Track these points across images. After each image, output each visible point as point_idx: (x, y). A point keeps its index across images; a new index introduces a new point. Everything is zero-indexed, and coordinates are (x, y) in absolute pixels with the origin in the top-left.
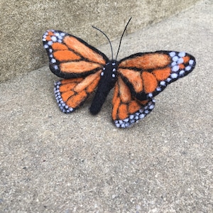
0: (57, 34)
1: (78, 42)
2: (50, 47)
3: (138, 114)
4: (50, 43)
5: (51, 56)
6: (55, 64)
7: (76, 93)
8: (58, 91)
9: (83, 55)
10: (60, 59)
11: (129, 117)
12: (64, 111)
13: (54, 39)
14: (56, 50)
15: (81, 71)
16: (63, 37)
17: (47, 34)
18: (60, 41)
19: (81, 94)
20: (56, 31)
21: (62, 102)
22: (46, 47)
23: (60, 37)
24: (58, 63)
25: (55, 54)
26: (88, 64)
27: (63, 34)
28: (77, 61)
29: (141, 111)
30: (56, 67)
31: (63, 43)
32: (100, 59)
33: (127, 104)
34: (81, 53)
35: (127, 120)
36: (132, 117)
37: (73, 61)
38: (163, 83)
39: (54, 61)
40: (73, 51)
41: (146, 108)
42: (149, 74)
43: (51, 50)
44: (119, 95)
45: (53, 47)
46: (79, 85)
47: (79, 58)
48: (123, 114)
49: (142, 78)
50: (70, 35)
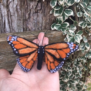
2: (12, 43)
6: (16, 51)
7: (29, 62)
11: (56, 68)
12: (26, 71)
13: (13, 39)
14: (15, 45)
15: (28, 52)
17: (9, 37)
18: (16, 40)
21: (23, 67)
22: (10, 43)
24: (17, 50)
25: (15, 46)
27: (16, 37)
37: (24, 48)
40: (23, 44)
42: (60, 51)
44: (48, 60)
45: (13, 43)
46: (29, 58)
47: (26, 46)
48: (53, 67)
49: (58, 53)
50: (20, 37)
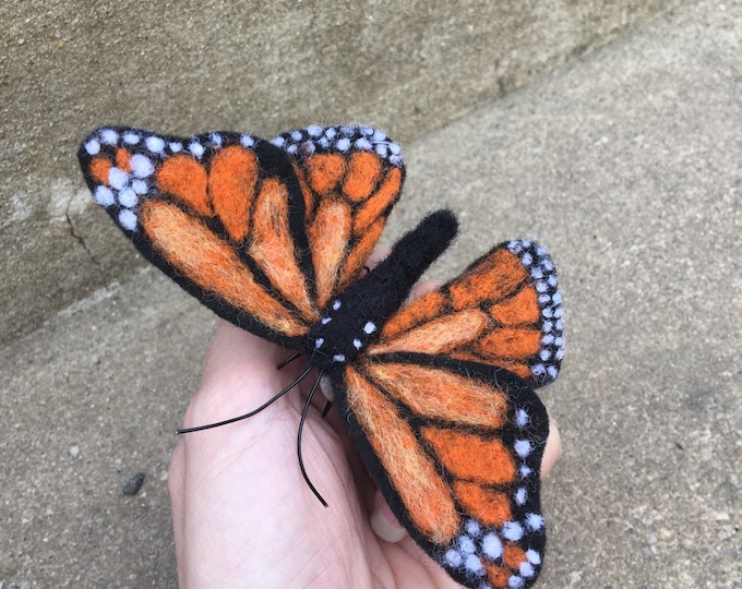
0: (474, 564)
3: (324, 142)
4: (514, 532)
5: (525, 471)
8: (548, 340)
9: (410, 438)
10: (497, 445)
16: (454, 543)
19: (470, 297)
23: (467, 545)
26: (407, 394)
28: (440, 423)
29: (312, 148)
30: (522, 417)
31: (464, 514)
35: (362, 143)
36: (344, 144)
38: (197, 149)
39: (523, 447)
43: (521, 496)
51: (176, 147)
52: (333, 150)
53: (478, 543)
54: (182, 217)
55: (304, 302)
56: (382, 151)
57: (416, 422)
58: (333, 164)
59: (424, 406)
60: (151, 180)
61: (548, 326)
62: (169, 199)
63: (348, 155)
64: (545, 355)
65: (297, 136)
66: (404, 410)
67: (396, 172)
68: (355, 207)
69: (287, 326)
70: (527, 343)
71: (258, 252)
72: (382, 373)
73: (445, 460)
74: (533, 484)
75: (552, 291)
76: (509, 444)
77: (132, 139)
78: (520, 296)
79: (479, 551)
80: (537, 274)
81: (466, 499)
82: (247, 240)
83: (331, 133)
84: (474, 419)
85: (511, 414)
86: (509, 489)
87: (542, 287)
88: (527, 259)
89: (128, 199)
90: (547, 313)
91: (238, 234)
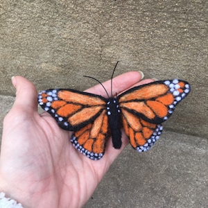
0: (50, 94)
1: (73, 94)
3: (153, 137)
4: (48, 104)
5: (56, 116)
8: (78, 145)
9: (82, 103)
10: (66, 115)
16: (57, 94)
20: (47, 91)
23: (54, 95)
26: (90, 109)
28: (79, 110)
29: (155, 134)
30: (66, 124)
31: (60, 99)
32: (99, 101)
33: (141, 131)
34: (80, 102)
35: (147, 145)
38: (171, 107)
39: (61, 119)
41: (157, 130)
43: (53, 111)
51: (175, 103)
52: (150, 138)
53: (53, 97)
54: (160, 93)
55: (125, 105)
56: (142, 147)
57: (84, 106)
58: (147, 135)
59: (85, 110)
60: (172, 93)
61: (81, 147)
62: (166, 94)
63: (147, 140)
64: (76, 142)
65: (159, 133)
66: (88, 106)
67: (135, 146)
68: (135, 132)
69: (123, 98)
70: (81, 141)
71: (142, 104)
72: (98, 108)
73: (72, 105)
74: (53, 115)
75: (87, 154)
76: (64, 118)
77: (183, 95)
78: (91, 147)
79: (51, 96)
80: (92, 154)
81: (62, 102)
82: (146, 103)
83: (154, 140)
84: (74, 116)
85: (68, 123)
86: (56, 110)
87: (89, 153)
88: (96, 155)
89: (171, 86)
90: (83, 149)
91: (148, 102)
